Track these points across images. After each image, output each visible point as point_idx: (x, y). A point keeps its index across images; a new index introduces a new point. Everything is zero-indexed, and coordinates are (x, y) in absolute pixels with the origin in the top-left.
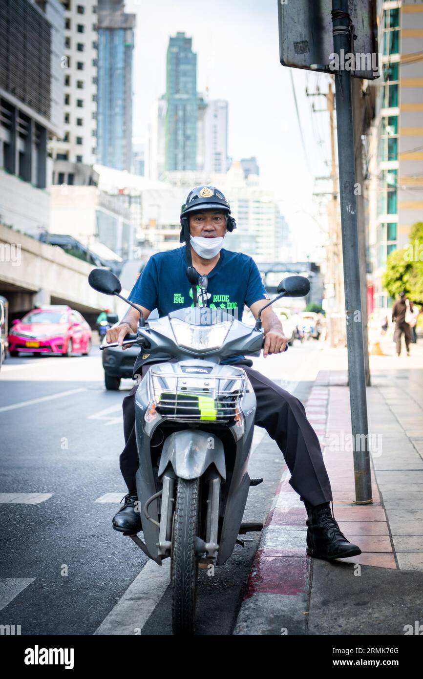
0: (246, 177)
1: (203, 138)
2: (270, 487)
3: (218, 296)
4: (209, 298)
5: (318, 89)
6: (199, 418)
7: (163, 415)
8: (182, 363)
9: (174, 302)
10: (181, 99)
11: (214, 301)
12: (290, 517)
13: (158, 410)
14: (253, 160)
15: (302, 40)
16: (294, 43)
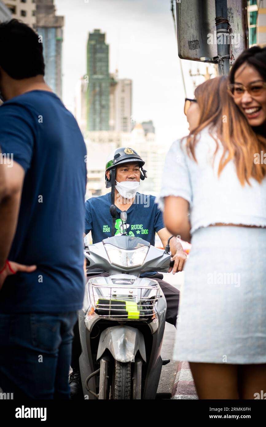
0: (146, 135)
1: (114, 107)
2: (172, 365)
3: (135, 225)
4: (128, 227)
5: (198, 71)
6: (127, 317)
7: (101, 316)
8: (112, 277)
9: (104, 231)
10: (97, 79)
11: (132, 229)
12: (190, 388)
13: (97, 311)
14: (150, 122)
15: (194, 40)
16: (188, 42)
